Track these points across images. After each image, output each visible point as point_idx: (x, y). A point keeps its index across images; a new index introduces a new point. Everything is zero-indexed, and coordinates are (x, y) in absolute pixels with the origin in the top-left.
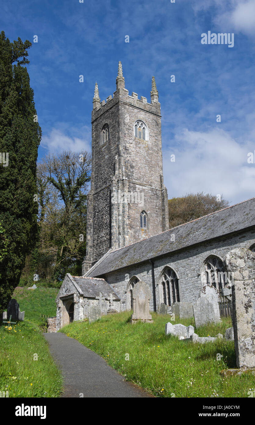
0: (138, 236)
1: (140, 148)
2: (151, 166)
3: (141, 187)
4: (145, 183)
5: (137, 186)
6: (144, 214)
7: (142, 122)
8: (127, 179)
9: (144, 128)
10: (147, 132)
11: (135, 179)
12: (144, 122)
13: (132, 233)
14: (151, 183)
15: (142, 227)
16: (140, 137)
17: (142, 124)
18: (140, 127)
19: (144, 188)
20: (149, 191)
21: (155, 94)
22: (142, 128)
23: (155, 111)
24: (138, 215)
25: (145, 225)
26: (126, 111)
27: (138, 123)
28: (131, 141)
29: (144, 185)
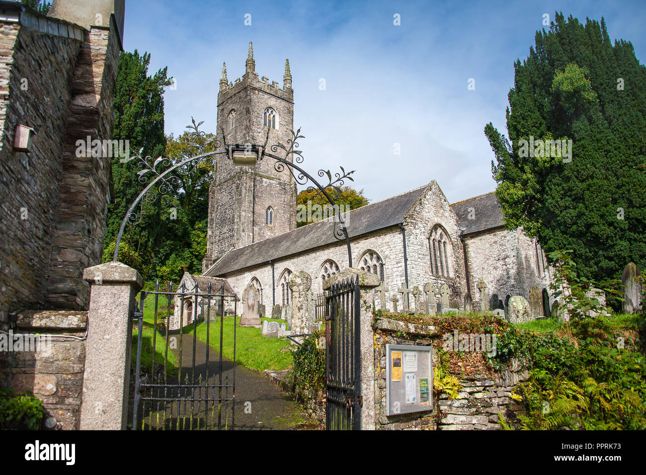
0: (263, 233)
1: (269, 138)
3: (268, 181)
4: (273, 176)
5: (264, 179)
6: (271, 210)
7: (273, 108)
8: (253, 172)
9: (274, 116)
10: (277, 119)
11: (262, 172)
12: (275, 109)
13: (257, 230)
14: (280, 176)
15: (267, 223)
16: (270, 126)
17: (272, 112)
18: (270, 114)
19: (271, 181)
20: (277, 185)
21: (288, 78)
22: (272, 116)
23: (288, 97)
24: (264, 211)
25: (271, 222)
26: (255, 97)
27: (268, 110)
28: (259, 130)
29: (272, 179)
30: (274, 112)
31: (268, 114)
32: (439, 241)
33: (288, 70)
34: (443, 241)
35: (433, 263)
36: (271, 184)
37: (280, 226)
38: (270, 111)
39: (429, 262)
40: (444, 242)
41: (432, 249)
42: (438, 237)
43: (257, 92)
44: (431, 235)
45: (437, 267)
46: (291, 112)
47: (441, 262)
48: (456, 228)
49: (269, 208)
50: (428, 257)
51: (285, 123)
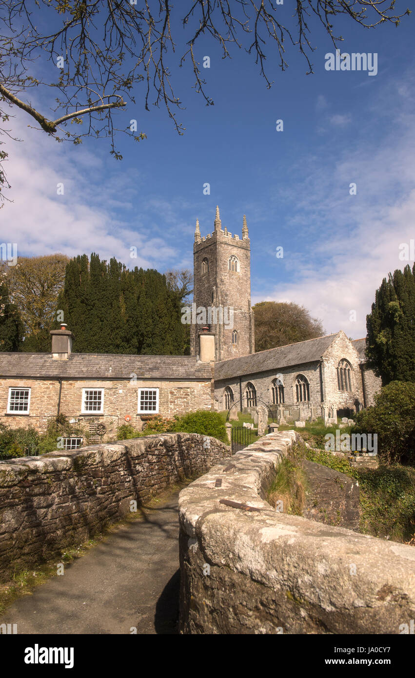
1: (233, 279)
2: (241, 293)
6: (235, 333)
7: (235, 256)
9: (236, 262)
10: (239, 265)
11: (228, 305)
14: (241, 307)
15: (233, 343)
16: (233, 270)
20: (239, 314)
21: (245, 231)
24: (231, 334)
25: (236, 341)
26: (222, 249)
28: (226, 274)
29: (236, 310)
31: (232, 261)
32: (345, 369)
34: (347, 369)
35: (340, 383)
36: (235, 313)
37: (242, 344)
38: (233, 258)
39: (337, 383)
40: (349, 370)
41: (340, 374)
42: (344, 367)
44: (339, 366)
45: (342, 386)
47: (346, 383)
48: (357, 360)
49: (234, 330)
50: (337, 380)
51: (244, 267)
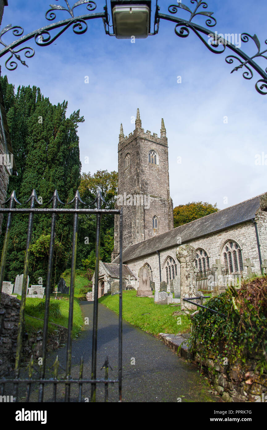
0: (151, 234)
1: (152, 170)
2: (161, 183)
4: (156, 196)
6: (156, 218)
7: (154, 151)
8: (143, 193)
9: (155, 156)
10: (158, 158)
11: (149, 193)
12: (156, 151)
13: (147, 232)
14: (161, 195)
15: (154, 227)
16: (153, 163)
17: (154, 153)
18: (152, 155)
19: (155, 199)
20: (159, 202)
21: (163, 131)
22: (154, 156)
23: (164, 143)
24: (151, 219)
25: (156, 226)
26: (142, 144)
27: (151, 152)
28: (146, 165)
29: (156, 197)
30: (155, 153)
31: (151, 155)
33: (163, 125)
36: (155, 200)
37: (162, 228)
38: (153, 153)
43: (143, 140)
46: (166, 153)
49: (154, 217)
51: (162, 160)
